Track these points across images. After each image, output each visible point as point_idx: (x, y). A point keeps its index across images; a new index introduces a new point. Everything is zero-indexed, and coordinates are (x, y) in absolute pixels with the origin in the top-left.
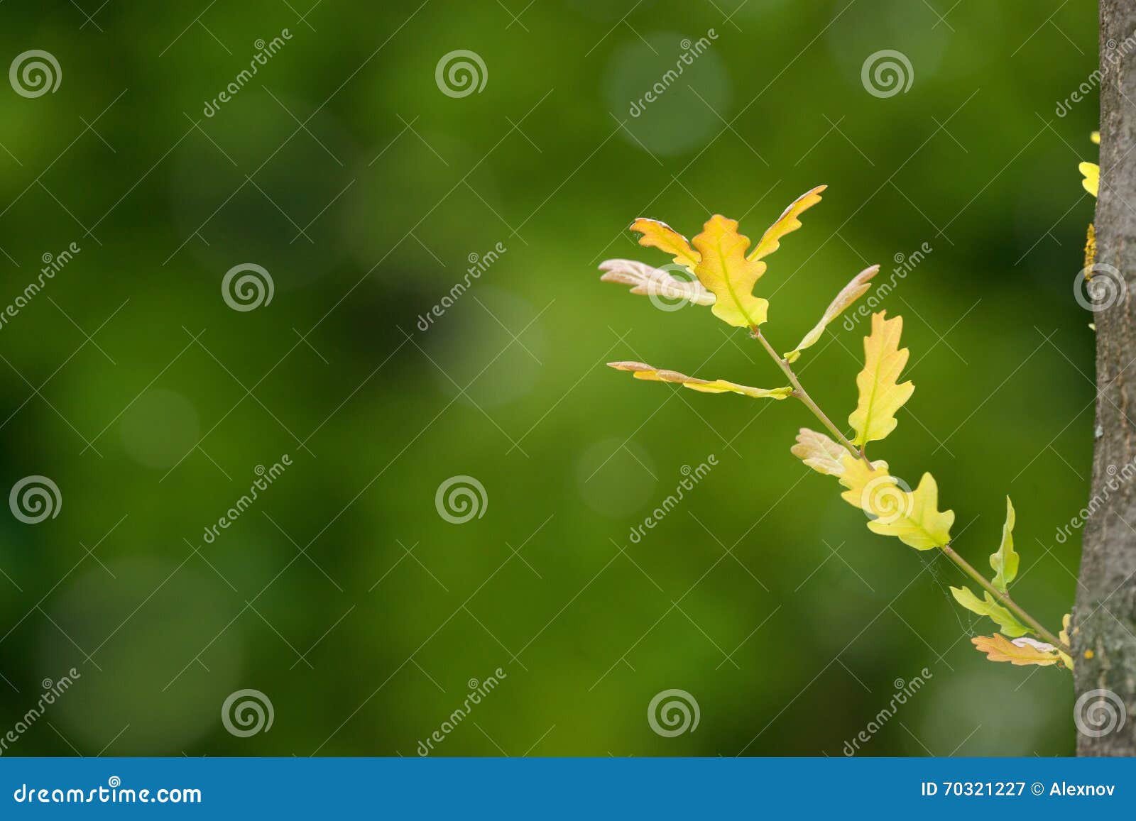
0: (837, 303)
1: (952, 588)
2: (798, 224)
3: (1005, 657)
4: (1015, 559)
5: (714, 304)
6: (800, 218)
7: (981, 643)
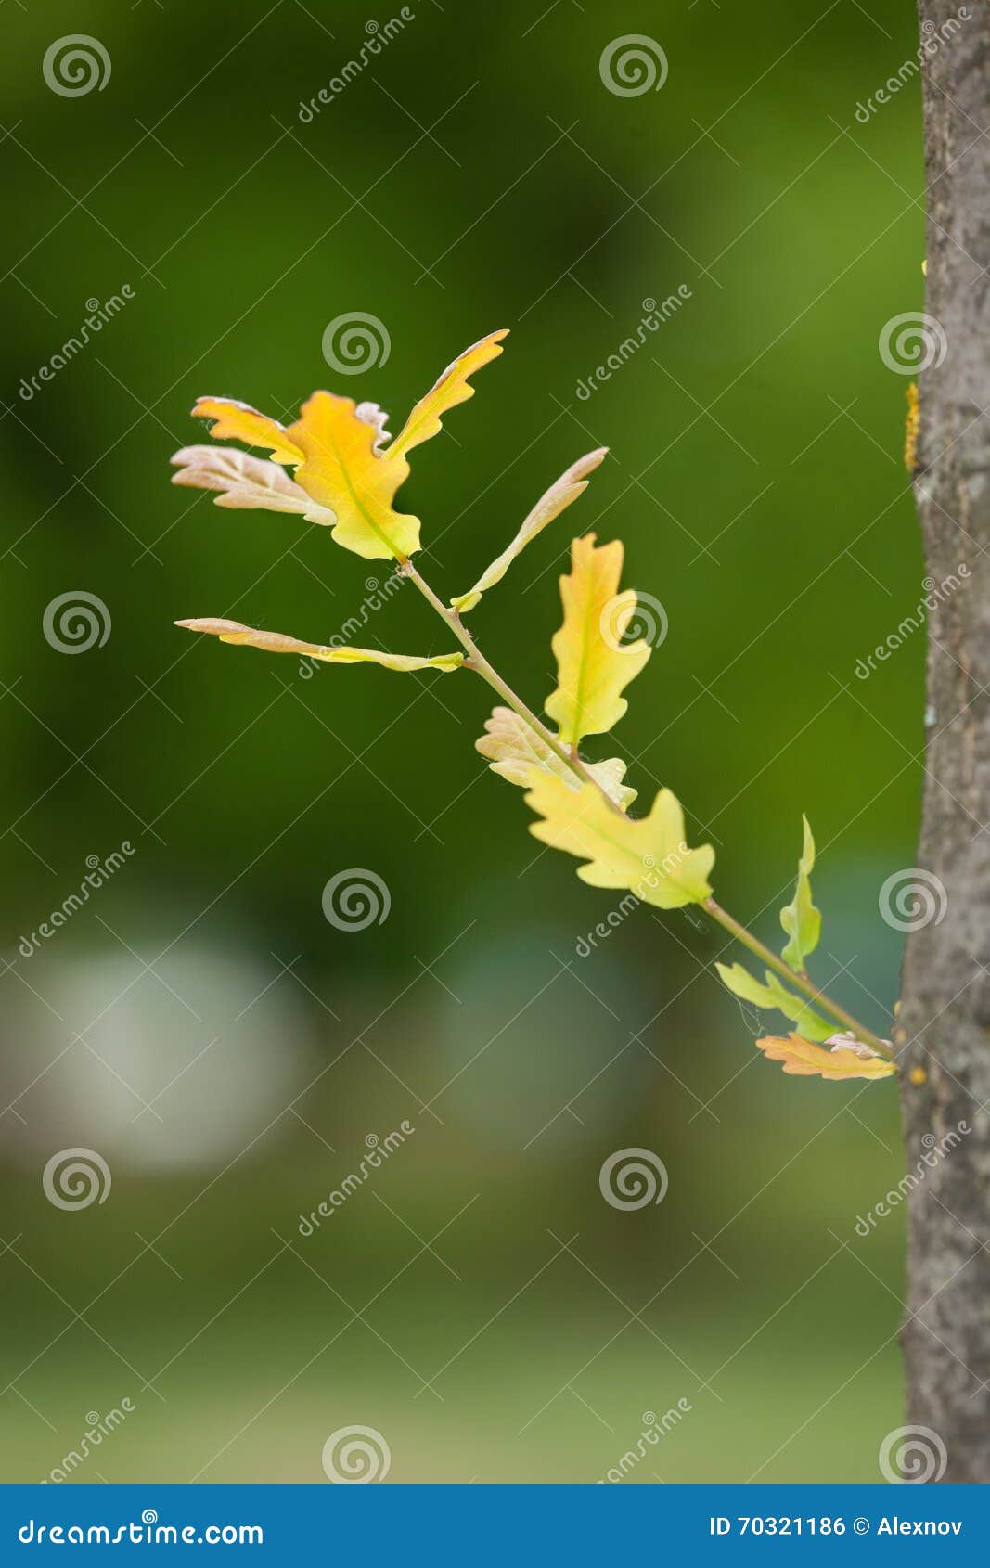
0: (537, 514)
1: (719, 966)
2: (469, 392)
3: (810, 1068)
4: (815, 917)
5: (334, 526)
6: (470, 381)
7: (771, 1047)
